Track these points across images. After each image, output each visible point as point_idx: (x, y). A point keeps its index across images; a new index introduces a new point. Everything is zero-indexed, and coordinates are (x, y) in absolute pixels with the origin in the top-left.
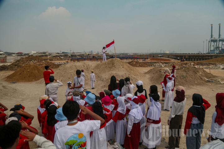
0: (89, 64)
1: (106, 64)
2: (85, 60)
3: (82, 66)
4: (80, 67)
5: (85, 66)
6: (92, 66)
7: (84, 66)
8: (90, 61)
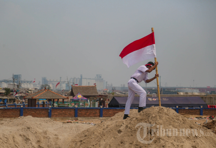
0: (45, 133)
1: (120, 132)
2: (21, 112)
3: (19, 139)
4: (11, 141)
5: (32, 137)
6: (60, 137)
7: (27, 139)
8: (48, 119)
